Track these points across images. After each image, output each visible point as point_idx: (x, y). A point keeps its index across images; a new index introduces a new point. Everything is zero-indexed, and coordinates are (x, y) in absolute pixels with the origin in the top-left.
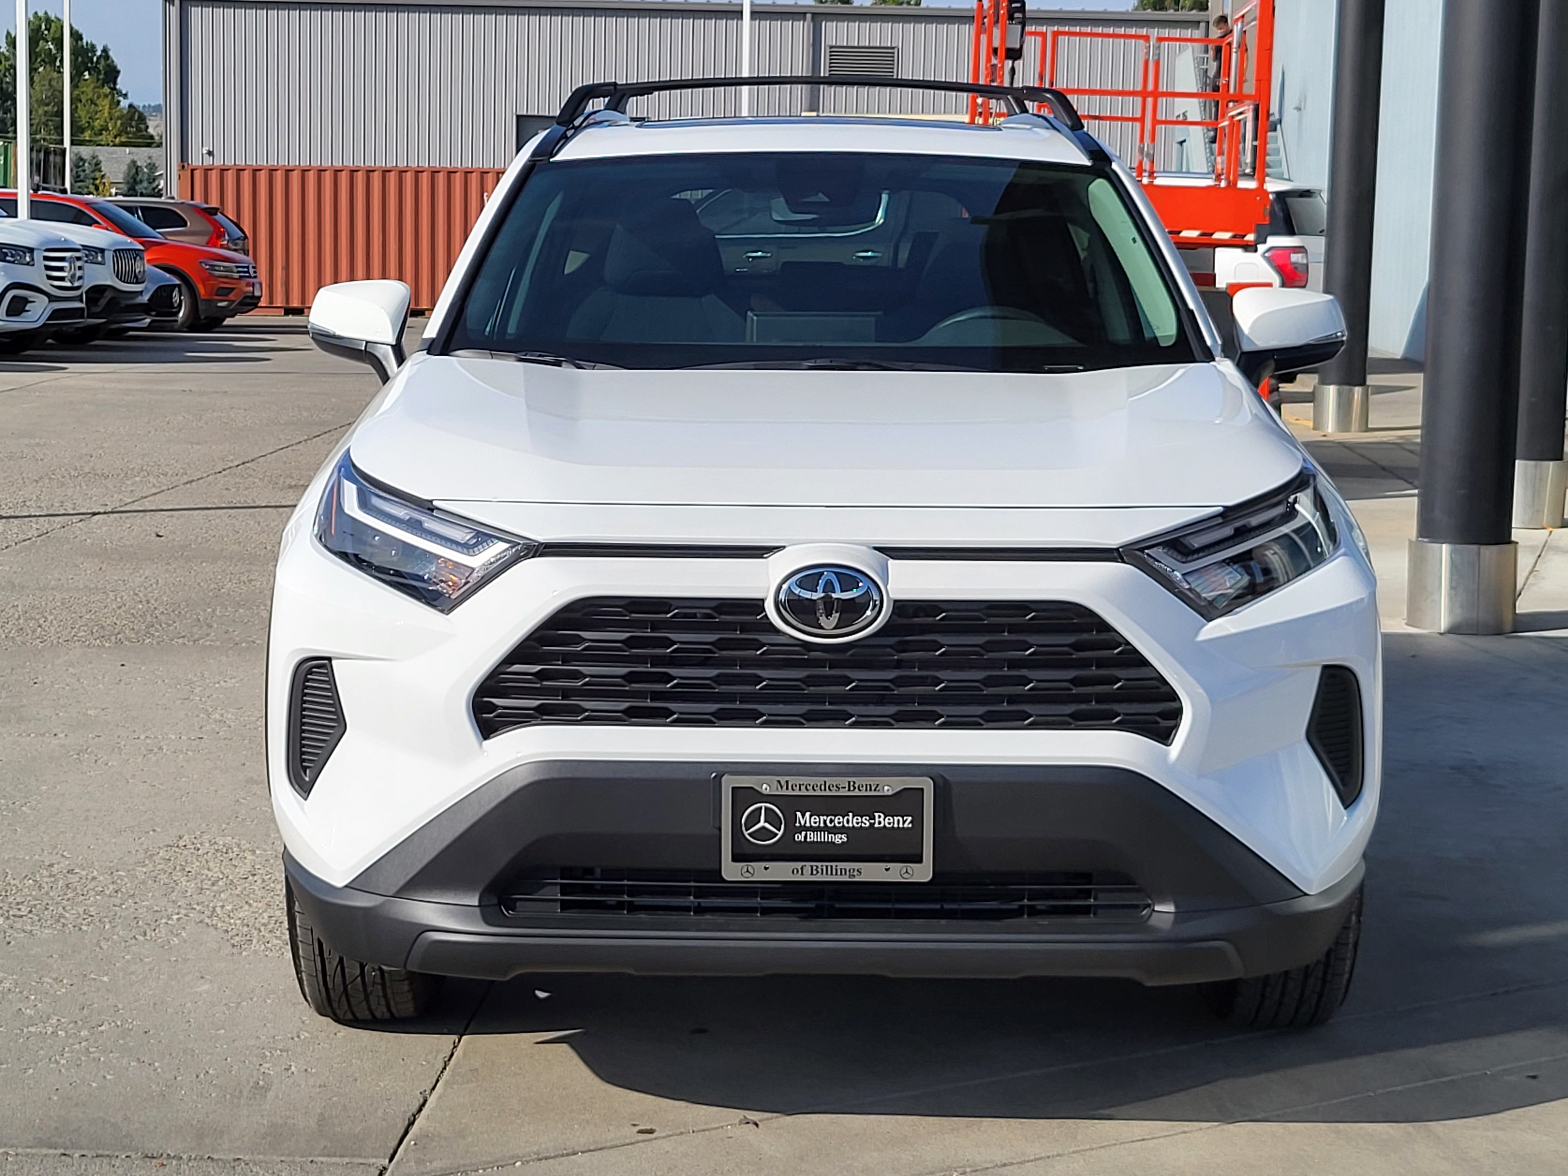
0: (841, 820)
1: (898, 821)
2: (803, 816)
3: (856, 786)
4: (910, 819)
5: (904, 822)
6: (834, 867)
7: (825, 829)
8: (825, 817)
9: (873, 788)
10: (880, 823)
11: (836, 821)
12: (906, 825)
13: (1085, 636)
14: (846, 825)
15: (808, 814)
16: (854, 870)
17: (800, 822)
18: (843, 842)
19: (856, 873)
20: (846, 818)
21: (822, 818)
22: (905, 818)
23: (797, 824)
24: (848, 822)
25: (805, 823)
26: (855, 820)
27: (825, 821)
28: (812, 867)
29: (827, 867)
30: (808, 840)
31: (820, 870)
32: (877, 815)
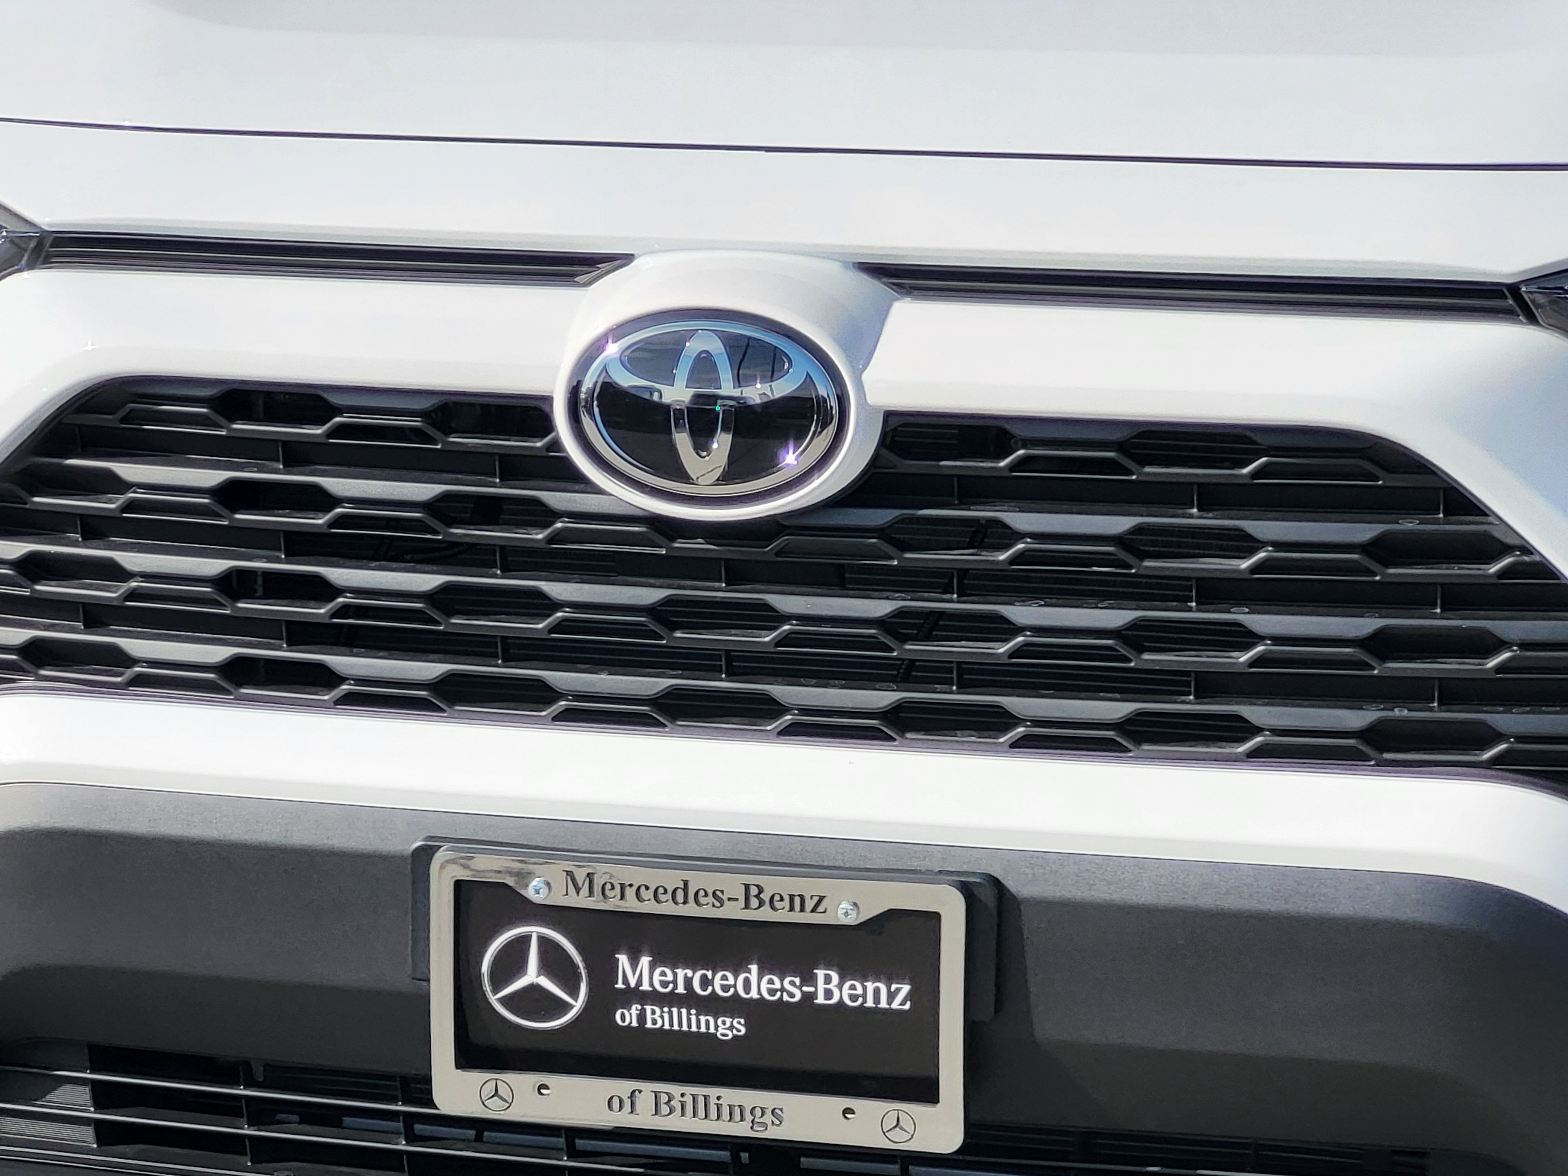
0: (731, 981)
1: (877, 991)
2: (634, 963)
3: (765, 897)
4: (906, 988)
5: (891, 996)
6: (713, 1101)
7: (690, 1000)
8: (690, 973)
9: (809, 905)
10: (828, 994)
11: (718, 982)
12: (895, 1005)
13: (1409, 525)
14: (742, 993)
15: (645, 961)
16: (763, 1110)
17: (625, 980)
18: (735, 1037)
19: (768, 1118)
20: (742, 977)
21: (681, 973)
22: (894, 987)
23: (620, 985)
24: (747, 983)
25: (639, 982)
26: (764, 985)
27: (688, 982)
28: (657, 1095)
29: (694, 1097)
30: (649, 1025)
31: (675, 1103)
32: (820, 974)
